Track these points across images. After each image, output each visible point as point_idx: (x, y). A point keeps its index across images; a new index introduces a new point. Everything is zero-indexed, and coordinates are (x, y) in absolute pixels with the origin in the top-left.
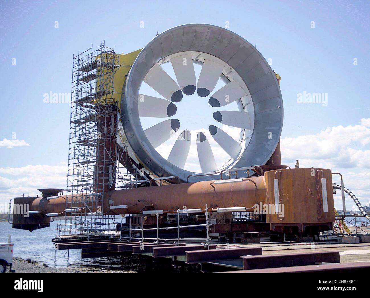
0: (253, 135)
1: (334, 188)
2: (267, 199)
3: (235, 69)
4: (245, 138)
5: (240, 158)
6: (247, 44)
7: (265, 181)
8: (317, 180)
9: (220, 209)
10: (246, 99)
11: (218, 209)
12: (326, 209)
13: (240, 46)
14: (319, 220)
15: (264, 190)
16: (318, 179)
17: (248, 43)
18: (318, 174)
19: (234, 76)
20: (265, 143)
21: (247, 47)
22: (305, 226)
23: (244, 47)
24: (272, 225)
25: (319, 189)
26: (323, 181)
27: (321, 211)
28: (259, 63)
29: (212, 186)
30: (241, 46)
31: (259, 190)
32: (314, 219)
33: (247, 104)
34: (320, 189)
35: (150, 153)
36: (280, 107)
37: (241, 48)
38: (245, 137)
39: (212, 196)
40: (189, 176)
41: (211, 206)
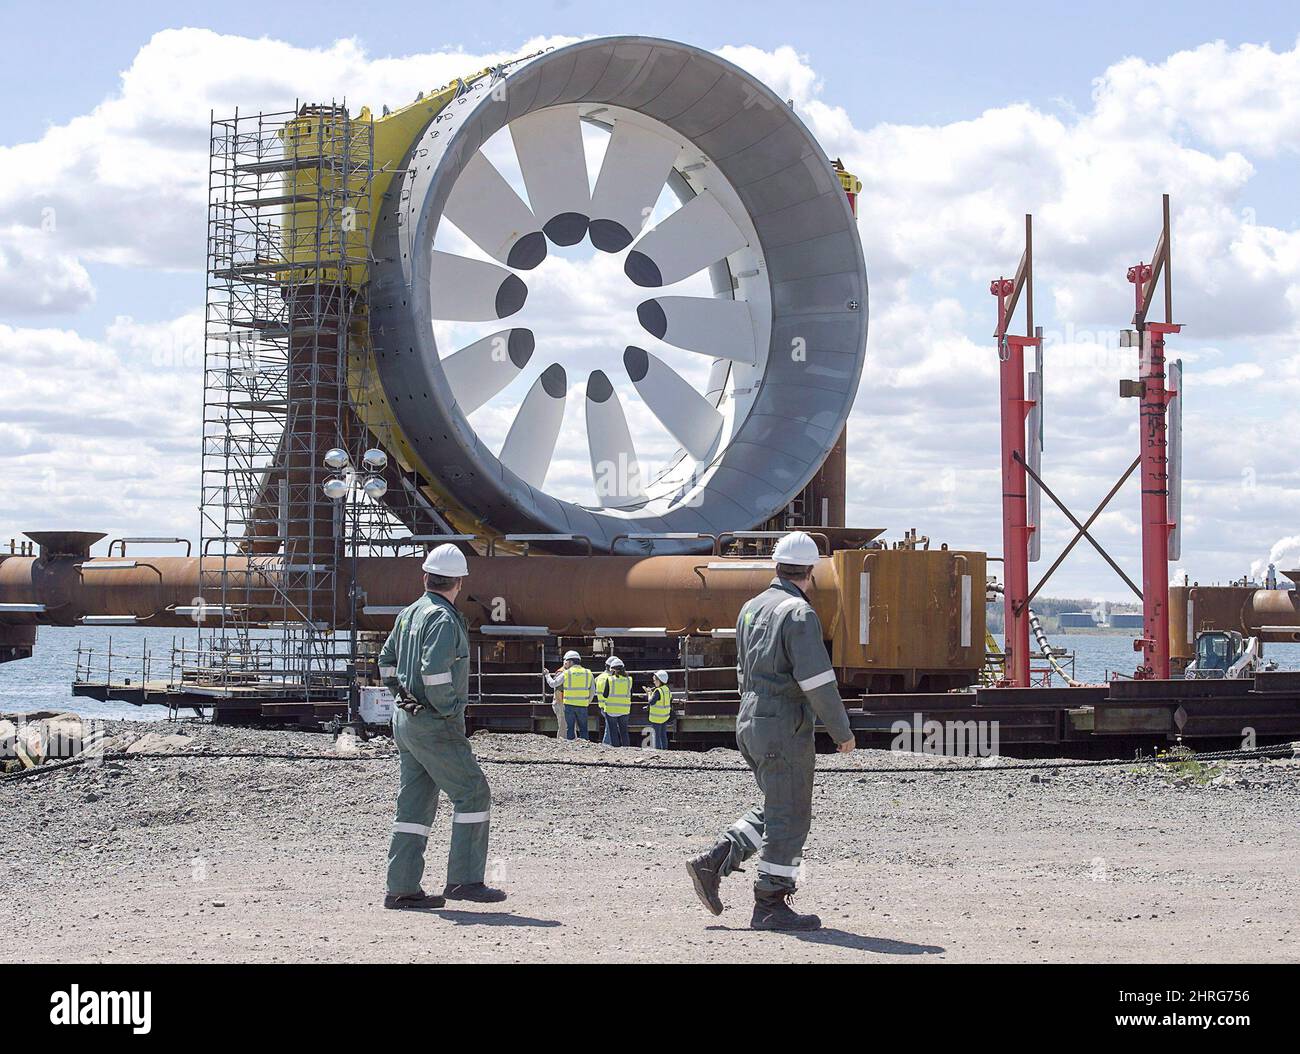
0: (762, 384)
1: (991, 589)
2: (838, 614)
3: (715, 162)
4: (734, 388)
5: (719, 462)
6: (767, 97)
7: (835, 573)
8: (952, 576)
9: (720, 630)
10: (747, 257)
11: (713, 631)
12: (966, 640)
13: (745, 103)
14: (950, 663)
15: (833, 592)
16: (956, 574)
17: (771, 96)
18: (956, 564)
19: (709, 178)
20: (805, 419)
21: (768, 107)
22: (920, 676)
23: (757, 107)
24: (847, 673)
25: (955, 597)
26: (966, 581)
27: (955, 645)
28: (803, 156)
29: (699, 573)
30: (748, 103)
31: (820, 591)
32: (939, 662)
33: (746, 275)
34: (959, 597)
35: (476, 454)
36: (860, 309)
37: (747, 108)
38: (730, 387)
39: (697, 599)
40: (616, 539)
41: (693, 623)
